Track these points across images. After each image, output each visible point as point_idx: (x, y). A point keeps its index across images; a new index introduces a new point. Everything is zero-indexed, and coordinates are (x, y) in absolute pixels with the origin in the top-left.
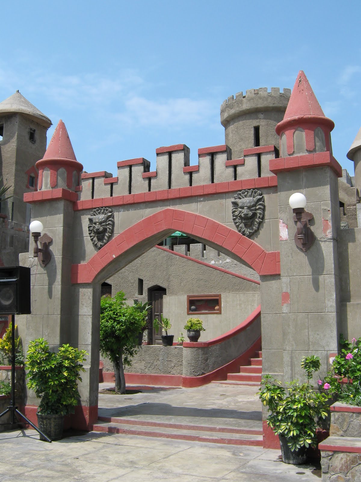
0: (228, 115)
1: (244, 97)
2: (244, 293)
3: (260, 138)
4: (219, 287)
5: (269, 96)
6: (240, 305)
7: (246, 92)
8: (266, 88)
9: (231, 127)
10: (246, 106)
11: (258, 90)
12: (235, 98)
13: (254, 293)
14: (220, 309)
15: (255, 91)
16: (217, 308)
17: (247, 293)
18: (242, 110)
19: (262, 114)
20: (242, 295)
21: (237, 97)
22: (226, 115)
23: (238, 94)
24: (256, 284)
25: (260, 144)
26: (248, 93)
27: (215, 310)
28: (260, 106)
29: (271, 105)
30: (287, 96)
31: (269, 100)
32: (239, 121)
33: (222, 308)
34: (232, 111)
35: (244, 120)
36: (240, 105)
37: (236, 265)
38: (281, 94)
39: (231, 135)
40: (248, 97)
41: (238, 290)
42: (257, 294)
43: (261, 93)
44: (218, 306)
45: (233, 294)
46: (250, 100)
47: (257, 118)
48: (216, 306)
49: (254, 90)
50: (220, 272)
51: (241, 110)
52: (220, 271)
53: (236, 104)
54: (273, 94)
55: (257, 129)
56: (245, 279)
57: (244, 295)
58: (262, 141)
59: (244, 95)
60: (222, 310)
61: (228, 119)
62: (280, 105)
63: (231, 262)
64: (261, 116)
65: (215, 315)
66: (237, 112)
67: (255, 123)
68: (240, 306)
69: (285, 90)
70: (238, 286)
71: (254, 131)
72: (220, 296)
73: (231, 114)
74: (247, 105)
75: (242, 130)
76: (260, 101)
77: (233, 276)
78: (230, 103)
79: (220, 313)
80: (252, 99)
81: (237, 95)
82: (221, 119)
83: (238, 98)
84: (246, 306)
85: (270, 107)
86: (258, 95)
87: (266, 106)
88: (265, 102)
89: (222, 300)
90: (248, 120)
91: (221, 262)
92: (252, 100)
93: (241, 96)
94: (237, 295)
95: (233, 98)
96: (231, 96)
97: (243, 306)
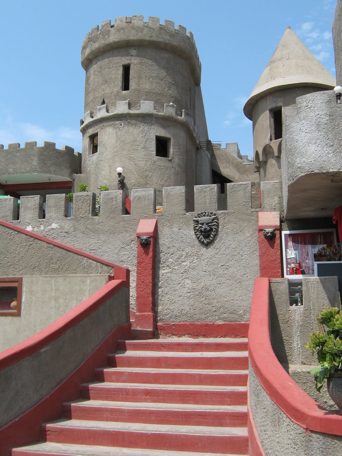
0: (90, 51)
1: (112, 27)
2: (66, 276)
3: (130, 80)
4: (23, 264)
5: (145, 26)
6: (57, 299)
7: (116, 20)
8: (142, 16)
9: (95, 67)
10: (113, 38)
11: (131, 18)
12: (100, 28)
13: (83, 276)
14: (19, 308)
15: (128, 19)
16: (14, 304)
17: (70, 277)
18: (108, 43)
19: (135, 50)
20: (60, 280)
21: (103, 26)
22: (88, 51)
23: (105, 23)
24: (91, 261)
25: (130, 88)
26: (118, 22)
27: (10, 308)
28: (131, 38)
29: (147, 38)
30: (169, 30)
31: (146, 31)
32: (104, 58)
33: (22, 304)
34: (96, 46)
35: (110, 57)
36: (107, 37)
37: (67, 233)
38: (162, 26)
39: (92, 78)
40: (118, 26)
41: (57, 271)
42: (89, 278)
43: (135, 22)
44: (16, 300)
45: (44, 279)
46: (120, 29)
47: (128, 55)
48: (13, 301)
49: (126, 18)
50: (26, 237)
51: (106, 43)
52: (26, 235)
53: (101, 35)
54: (150, 25)
55: (126, 69)
56: (70, 251)
57: (65, 279)
58: (133, 84)
59: (112, 24)
60: (23, 308)
61: (90, 57)
62: (160, 40)
63: (59, 228)
64: (133, 52)
65: (9, 318)
66: (102, 46)
67: (125, 61)
68: (55, 301)
69: (166, 21)
70: (56, 263)
71: (123, 71)
72: (19, 281)
73: (93, 49)
74: (116, 36)
75: (107, 70)
76: (133, 32)
77: (48, 245)
78: (93, 35)
79: (18, 314)
80: (123, 29)
81: (103, 24)
82: (82, 58)
83: (105, 28)
84: (67, 301)
85: (145, 41)
86: (130, 25)
87: (140, 38)
88: (140, 34)
89: (24, 289)
90: (116, 56)
91: (42, 228)
92: (123, 31)
93: (109, 25)
94: (51, 280)
95: (98, 29)
96: (95, 26)
97: (61, 301)
